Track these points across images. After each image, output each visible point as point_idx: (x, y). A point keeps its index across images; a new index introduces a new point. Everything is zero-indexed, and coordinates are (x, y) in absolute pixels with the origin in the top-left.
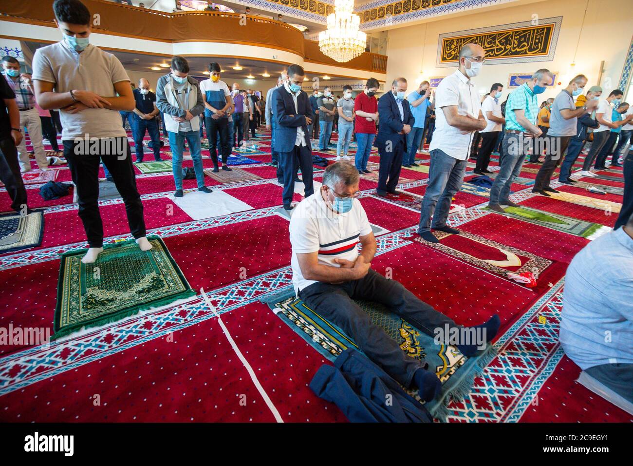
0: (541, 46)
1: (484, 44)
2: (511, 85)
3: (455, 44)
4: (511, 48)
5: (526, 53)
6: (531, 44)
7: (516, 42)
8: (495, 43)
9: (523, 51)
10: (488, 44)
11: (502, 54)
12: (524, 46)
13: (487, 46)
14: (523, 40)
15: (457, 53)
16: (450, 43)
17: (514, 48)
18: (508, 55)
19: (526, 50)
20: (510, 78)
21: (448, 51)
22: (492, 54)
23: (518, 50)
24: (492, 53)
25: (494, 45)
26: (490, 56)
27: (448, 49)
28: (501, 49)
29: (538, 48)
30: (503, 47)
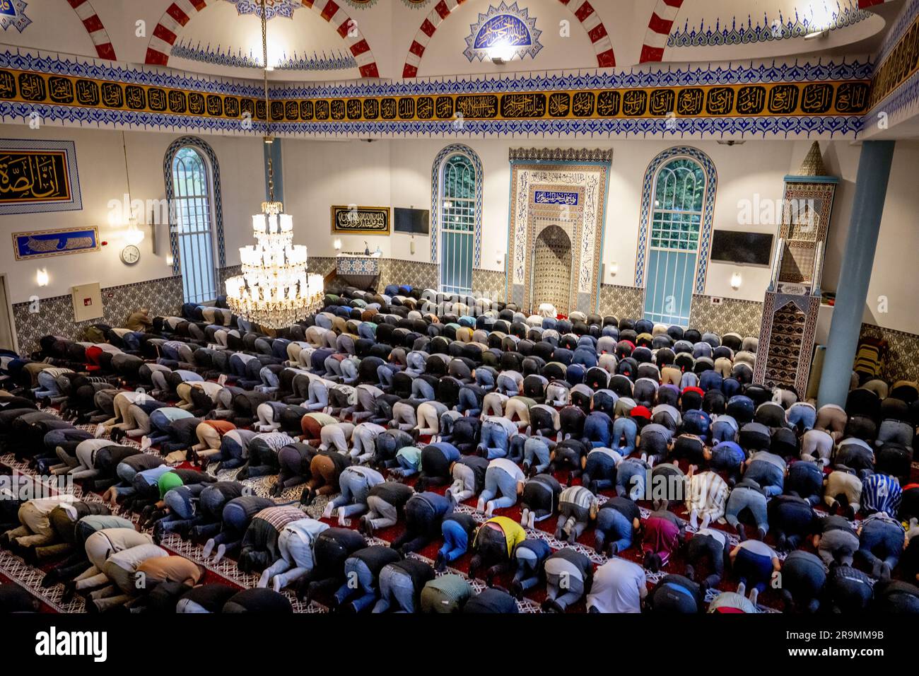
0: (55, 184)
2: (22, 254)
5: (31, 196)
6: (37, 181)
7: (5, 175)
9: (24, 191)
14: (17, 172)
29: (50, 187)
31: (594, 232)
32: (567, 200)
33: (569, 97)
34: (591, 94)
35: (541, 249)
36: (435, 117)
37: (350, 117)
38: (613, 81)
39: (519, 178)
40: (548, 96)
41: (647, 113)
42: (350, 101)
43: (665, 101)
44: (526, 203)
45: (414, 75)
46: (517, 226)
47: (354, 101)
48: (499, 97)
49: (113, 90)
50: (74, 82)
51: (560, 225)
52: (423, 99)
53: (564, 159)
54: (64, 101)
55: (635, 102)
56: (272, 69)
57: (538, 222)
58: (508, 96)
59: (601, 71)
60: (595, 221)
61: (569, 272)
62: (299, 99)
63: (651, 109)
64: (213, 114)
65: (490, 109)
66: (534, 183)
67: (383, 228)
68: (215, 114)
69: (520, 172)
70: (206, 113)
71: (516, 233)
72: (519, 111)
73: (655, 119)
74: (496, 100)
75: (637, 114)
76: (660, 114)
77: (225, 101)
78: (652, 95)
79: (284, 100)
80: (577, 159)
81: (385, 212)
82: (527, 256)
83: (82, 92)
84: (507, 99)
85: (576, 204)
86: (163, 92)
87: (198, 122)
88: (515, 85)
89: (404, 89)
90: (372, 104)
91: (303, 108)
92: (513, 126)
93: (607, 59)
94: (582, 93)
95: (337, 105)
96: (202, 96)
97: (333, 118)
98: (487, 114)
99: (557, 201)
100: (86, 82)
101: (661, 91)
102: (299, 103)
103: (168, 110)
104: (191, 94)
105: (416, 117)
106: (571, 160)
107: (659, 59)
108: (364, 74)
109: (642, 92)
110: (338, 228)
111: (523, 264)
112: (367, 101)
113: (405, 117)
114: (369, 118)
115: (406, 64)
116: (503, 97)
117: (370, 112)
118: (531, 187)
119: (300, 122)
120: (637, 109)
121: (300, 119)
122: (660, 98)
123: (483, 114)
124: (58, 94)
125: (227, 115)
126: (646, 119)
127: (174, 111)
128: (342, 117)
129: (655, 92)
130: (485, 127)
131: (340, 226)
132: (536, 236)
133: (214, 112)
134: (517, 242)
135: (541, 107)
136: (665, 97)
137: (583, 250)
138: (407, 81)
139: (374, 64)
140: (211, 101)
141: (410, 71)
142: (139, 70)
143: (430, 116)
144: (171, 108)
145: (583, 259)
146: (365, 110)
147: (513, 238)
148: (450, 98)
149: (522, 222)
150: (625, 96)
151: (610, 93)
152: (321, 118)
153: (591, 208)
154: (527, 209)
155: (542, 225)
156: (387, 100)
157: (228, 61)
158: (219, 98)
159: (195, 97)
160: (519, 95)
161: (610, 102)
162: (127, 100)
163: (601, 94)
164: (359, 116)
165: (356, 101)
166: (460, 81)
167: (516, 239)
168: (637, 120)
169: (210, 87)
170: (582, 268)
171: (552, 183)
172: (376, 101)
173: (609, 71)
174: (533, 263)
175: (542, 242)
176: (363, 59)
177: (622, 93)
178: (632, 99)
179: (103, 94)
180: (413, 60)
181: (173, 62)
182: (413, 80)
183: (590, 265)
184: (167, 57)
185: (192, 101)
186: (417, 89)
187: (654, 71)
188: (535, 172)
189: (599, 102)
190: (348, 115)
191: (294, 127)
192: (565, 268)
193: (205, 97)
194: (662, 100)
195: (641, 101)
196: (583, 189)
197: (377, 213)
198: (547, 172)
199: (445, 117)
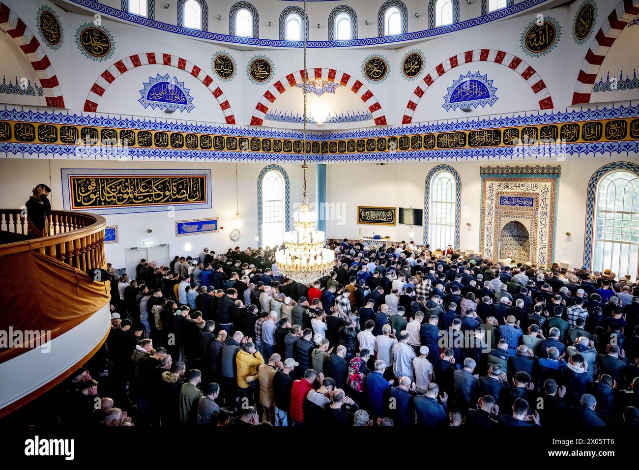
0: (199, 194)
1: (138, 188)
2: (179, 233)
3: (95, 185)
4: (170, 194)
5: (186, 200)
6: (190, 192)
7: (175, 189)
8: (151, 188)
9: (184, 198)
10: (144, 189)
11: (163, 201)
12: (183, 193)
13: (142, 190)
14: (181, 187)
15: (99, 197)
16: (85, 182)
17: (174, 195)
18: (169, 201)
19: (186, 197)
20: (177, 225)
21: (82, 193)
22: (150, 201)
23: (179, 197)
24: (150, 199)
25: (151, 191)
26: (148, 202)
27: (83, 191)
28: (159, 195)
29: (196, 196)
30: (161, 193)
31: (548, 226)
32: (525, 203)
33: (518, 131)
34: (535, 128)
35: (506, 238)
36: (423, 148)
37: (368, 150)
38: (552, 118)
39: (487, 187)
40: (502, 131)
41: (580, 139)
42: (369, 140)
43: (595, 131)
44: (494, 205)
45: (409, 122)
46: (486, 221)
47: (371, 140)
48: (467, 133)
49: (232, 141)
50: (212, 137)
51: (520, 221)
52: (415, 137)
53: (522, 173)
54: (207, 148)
55: (570, 132)
56: (322, 123)
57: (502, 219)
58: (473, 132)
59: (542, 112)
60: (548, 218)
61: (528, 256)
62: (337, 140)
63: (583, 137)
64: (286, 152)
65: (461, 141)
66: (499, 190)
67: (390, 221)
68: (288, 152)
69: (488, 183)
70: (282, 151)
71: (486, 226)
72: (481, 142)
73: (587, 144)
74: (465, 135)
75: (572, 140)
76: (591, 140)
77: (294, 144)
78: (583, 127)
79: (329, 141)
80: (532, 173)
81: (393, 211)
82: (495, 243)
83: (216, 142)
84: (473, 134)
85: (532, 205)
86: (259, 140)
87: (278, 156)
88: (478, 125)
89: (403, 131)
90: (382, 142)
91: (340, 146)
92: (477, 152)
93: (547, 103)
94: (528, 128)
95: (360, 143)
96: (280, 141)
97: (358, 151)
98: (459, 145)
99: (517, 203)
100: (219, 137)
101: (590, 123)
102: (337, 142)
103: (261, 150)
104: (274, 141)
105: (410, 148)
106: (527, 174)
107: (587, 101)
108: (377, 124)
109: (575, 125)
110: (361, 221)
111: (492, 249)
112: (379, 140)
113: (403, 149)
114: (380, 150)
115: (404, 115)
116: (470, 133)
117: (381, 147)
118: (497, 193)
119: (338, 154)
120: (572, 137)
121: (338, 152)
122: (590, 129)
123: (456, 145)
124: (205, 145)
125: (295, 151)
126: (580, 144)
127: (264, 151)
128: (364, 150)
129: (586, 124)
130: (457, 153)
131: (362, 220)
132: (501, 229)
133: (287, 150)
134: (486, 233)
135: (497, 139)
136: (595, 128)
137: (539, 240)
138: (405, 126)
139: (384, 117)
140: (285, 144)
141: (407, 120)
142: (247, 129)
143: (420, 147)
144: (263, 149)
145: (538, 247)
146: (377, 145)
147: (483, 230)
148: (433, 136)
149: (490, 219)
150: (562, 129)
151: (550, 126)
152: (350, 152)
153: (545, 209)
154: (494, 209)
155: (505, 221)
156: (392, 138)
157: (296, 120)
158: (290, 142)
159: (278, 142)
160: (481, 132)
161: (550, 133)
162: (239, 146)
163: (542, 128)
164: (374, 149)
165: (372, 140)
166: (440, 124)
167: (486, 230)
168: (572, 145)
169: (286, 136)
170: (538, 253)
171: (513, 191)
172: (385, 139)
173: (548, 112)
174: (499, 248)
175: (506, 233)
176: (377, 114)
177: (559, 126)
178: (567, 130)
179: (227, 143)
180: (409, 113)
181: (266, 123)
182: (409, 125)
183: (546, 251)
184: (262, 120)
185: (275, 144)
186: (411, 131)
187: (585, 110)
188: (499, 183)
189: (541, 133)
190: (367, 148)
191: (334, 157)
192: (525, 253)
193: (282, 142)
194: (592, 130)
195: (574, 131)
196: (537, 194)
197: (387, 211)
198: (509, 183)
199: (430, 148)
